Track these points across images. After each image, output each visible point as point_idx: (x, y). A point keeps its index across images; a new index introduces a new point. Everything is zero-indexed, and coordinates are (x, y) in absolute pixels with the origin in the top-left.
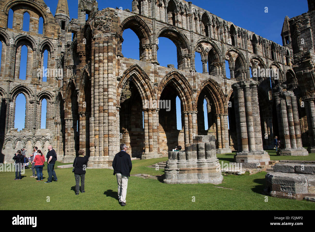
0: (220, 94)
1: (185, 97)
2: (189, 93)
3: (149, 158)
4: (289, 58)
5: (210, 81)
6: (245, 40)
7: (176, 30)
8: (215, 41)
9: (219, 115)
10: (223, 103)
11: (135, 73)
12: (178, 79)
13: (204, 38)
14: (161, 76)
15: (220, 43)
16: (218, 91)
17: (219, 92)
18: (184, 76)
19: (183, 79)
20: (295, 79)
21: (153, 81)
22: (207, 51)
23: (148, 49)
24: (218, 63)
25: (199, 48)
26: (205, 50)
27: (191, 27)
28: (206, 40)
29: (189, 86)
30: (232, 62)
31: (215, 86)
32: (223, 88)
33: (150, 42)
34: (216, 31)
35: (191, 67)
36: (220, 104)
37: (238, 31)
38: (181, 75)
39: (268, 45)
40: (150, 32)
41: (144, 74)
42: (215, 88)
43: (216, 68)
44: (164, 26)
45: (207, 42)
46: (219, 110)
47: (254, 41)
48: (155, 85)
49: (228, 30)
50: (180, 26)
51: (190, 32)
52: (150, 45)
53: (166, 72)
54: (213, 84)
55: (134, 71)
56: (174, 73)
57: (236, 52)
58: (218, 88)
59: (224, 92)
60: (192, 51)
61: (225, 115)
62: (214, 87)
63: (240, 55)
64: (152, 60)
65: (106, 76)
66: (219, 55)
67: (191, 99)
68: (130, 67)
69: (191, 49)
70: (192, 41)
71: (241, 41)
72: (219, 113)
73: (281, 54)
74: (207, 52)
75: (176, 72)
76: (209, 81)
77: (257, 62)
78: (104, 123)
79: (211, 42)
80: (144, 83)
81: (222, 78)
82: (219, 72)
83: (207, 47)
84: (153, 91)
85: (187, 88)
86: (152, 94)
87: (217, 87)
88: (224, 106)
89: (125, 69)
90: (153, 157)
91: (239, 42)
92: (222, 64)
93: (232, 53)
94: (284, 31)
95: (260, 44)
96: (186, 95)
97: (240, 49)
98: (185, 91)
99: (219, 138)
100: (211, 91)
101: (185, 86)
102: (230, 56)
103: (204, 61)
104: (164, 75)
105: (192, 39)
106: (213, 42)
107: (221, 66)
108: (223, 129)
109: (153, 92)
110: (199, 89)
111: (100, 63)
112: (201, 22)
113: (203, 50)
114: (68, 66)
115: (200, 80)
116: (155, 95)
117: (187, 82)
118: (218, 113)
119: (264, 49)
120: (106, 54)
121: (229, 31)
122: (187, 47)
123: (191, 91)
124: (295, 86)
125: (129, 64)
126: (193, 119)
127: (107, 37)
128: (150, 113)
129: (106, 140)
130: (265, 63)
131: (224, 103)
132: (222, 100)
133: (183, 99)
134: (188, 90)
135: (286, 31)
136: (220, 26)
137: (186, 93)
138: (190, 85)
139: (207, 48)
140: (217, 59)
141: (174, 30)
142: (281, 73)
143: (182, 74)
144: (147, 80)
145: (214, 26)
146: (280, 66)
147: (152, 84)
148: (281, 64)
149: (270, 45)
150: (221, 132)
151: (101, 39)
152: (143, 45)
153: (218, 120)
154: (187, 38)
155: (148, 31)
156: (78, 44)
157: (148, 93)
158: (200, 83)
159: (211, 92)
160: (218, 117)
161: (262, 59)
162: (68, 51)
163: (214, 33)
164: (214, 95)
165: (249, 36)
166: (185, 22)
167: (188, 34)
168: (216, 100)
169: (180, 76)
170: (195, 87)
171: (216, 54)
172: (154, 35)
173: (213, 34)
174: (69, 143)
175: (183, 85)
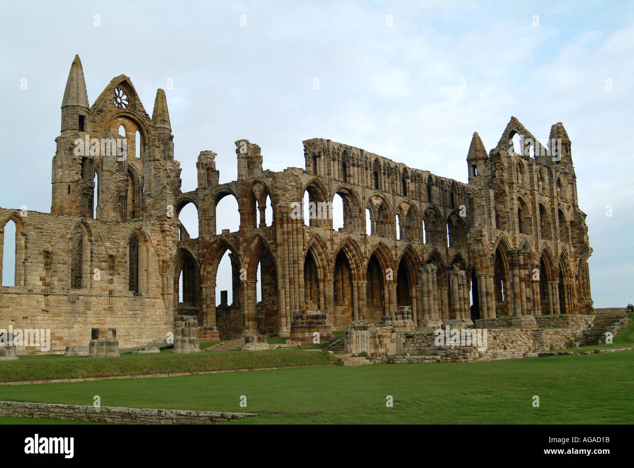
0: (390, 260)
1: (355, 264)
2: (360, 260)
5: (381, 244)
6: (418, 186)
8: (386, 194)
9: (387, 285)
11: (315, 242)
12: (350, 244)
13: (375, 192)
14: (336, 243)
15: (391, 195)
16: (387, 255)
17: (388, 257)
18: (356, 241)
19: (355, 244)
21: (330, 249)
22: (377, 206)
24: (388, 221)
25: (369, 204)
26: (375, 205)
27: (363, 181)
28: (377, 194)
29: (360, 252)
30: (402, 216)
32: (393, 252)
34: (387, 179)
35: (362, 229)
37: (411, 174)
39: (447, 187)
40: (327, 194)
41: (323, 243)
42: (385, 253)
43: (385, 226)
44: (338, 185)
45: (378, 196)
47: (429, 184)
48: (331, 253)
49: (400, 175)
50: (352, 181)
51: (362, 186)
53: (341, 239)
54: (383, 248)
55: (314, 240)
56: (347, 239)
57: (408, 203)
58: (388, 252)
59: (394, 257)
60: (363, 211)
61: (395, 285)
62: (384, 251)
63: (412, 207)
66: (389, 210)
67: (362, 267)
69: (363, 208)
70: (364, 198)
71: (414, 187)
72: (388, 283)
74: (377, 208)
75: (348, 237)
76: (379, 244)
77: (431, 212)
79: (382, 196)
80: (321, 252)
81: (393, 239)
82: (389, 232)
83: (377, 202)
84: (330, 259)
85: (358, 254)
86: (329, 262)
87: (386, 250)
88: (394, 273)
89: (308, 238)
91: (413, 189)
93: (403, 205)
94: (471, 156)
95: (436, 187)
96: (356, 262)
97: (412, 198)
98: (355, 258)
100: (380, 256)
101: (357, 252)
102: (401, 209)
103: (373, 220)
104: (339, 241)
105: (363, 195)
106: (384, 195)
107: (391, 224)
110: (369, 255)
111: (289, 234)
112: (372, 172)
113: (373, 206)
115: (371, 244)
116: (332, 264)
117: (358, 248)
118: (386, 282)
119: (441, 193)
120: (295, 226)
121: (401, 177)
122: (358, 205)
123: (362, 258)
125: (311, 233)
128: (326, 284)
130: (442, 214)
132: (392, 266)
134: (359, 257)
136: (392, 173)
137: (357, 260)
140: (387, 214)
141: (347, 187)
143: (353, 239)
144: (324, 248)
145: (384, 174)
147: (329, 253)
151: (288, 208)
154: (358, 195)
155: (324, 193)
157: (325, 261)
158: (370, 248)
160: (386, 287)
163: (385, 182)
165: (424, 179)
166: (356, 175)
167: (360, 190)
169: (352, 241)
170: (365, 253)
171: (386, 209)
173: (384, 184)
174: (209, 317)
175: (354, 252)
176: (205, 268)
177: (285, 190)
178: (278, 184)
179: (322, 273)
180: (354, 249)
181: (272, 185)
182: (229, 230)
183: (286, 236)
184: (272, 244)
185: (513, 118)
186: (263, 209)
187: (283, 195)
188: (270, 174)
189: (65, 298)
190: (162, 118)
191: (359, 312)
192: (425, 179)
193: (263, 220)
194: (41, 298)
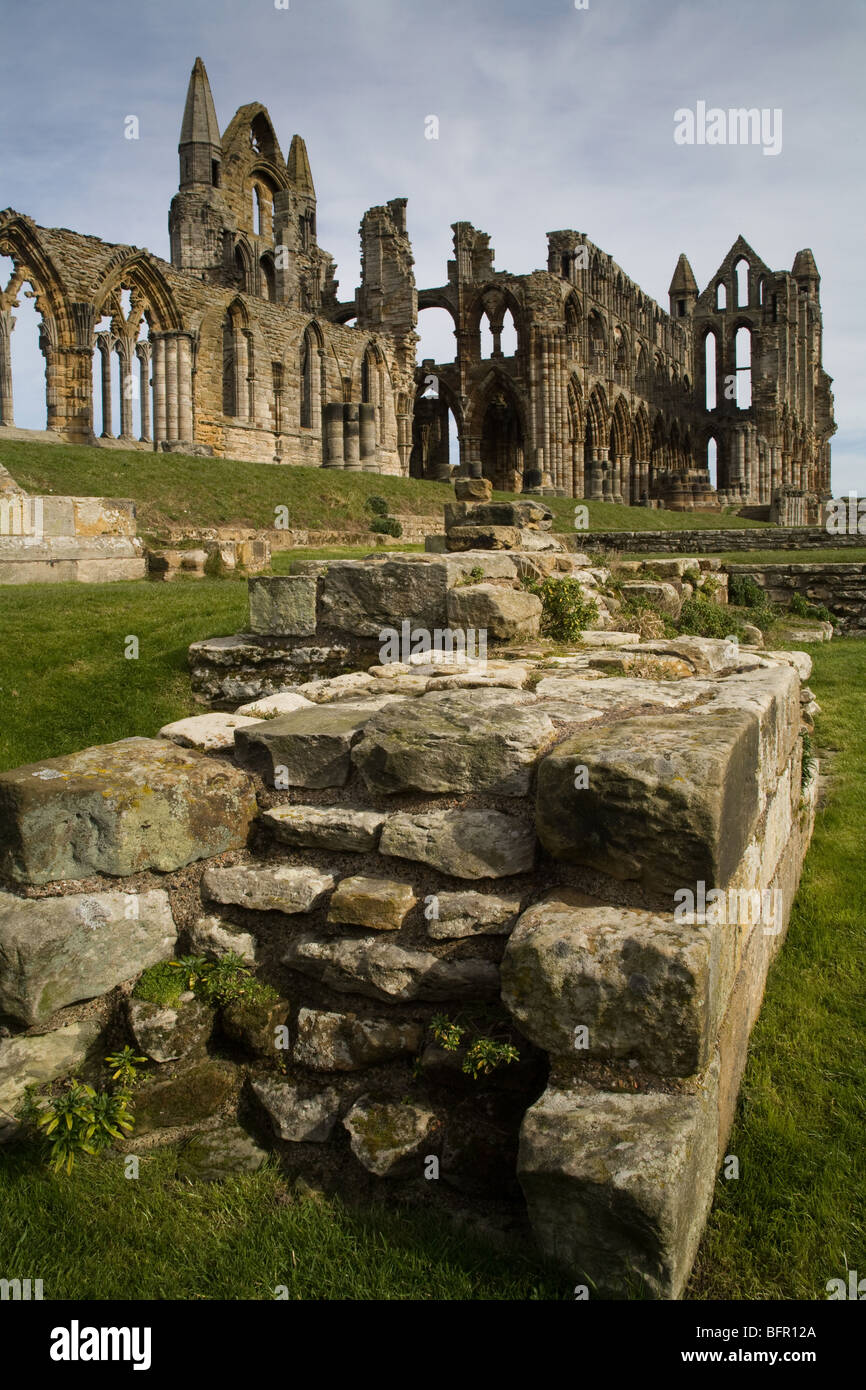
9: (620, 456)
10: (628, 436)
13: (618, 321)
16: (624, 414)
17: (625, 418)
18: (604, 389)
23: (575, 342)
27: (609, 303)
32: (630, 410)
33: (580, 331)
34: (626, 304)
35: (607, 372)
40: (582, 315)
41: (579, 386)
42: (623, 410)
44: (590, 304)
49: (635, 302)
50: (599, 299)
52: (580, 337)
53: (592, 383)
56: (596, 385)
58: (626, 410)
60: (610, 346)
61: (629, 456)
62: (621, 407)
67: (605, 427)
69: (609, 342)
70: (611, 328)
75: (598, 382)
76: (620, 398)
77: (656, 360)
81: (630, 391)
82: (624, 382)
83: (617, 336)
87: (625, 407)
91: (644, 324)
94: (677, 286)
122: (604, 337)
123: (607, 414)
130: (665, 364)
133: (595, 425)
135: (681, 287)
142: (677, 382)
145: (624, 296)
146: (678, 368)
154: (606, 322)
155: (579, 313)
158: (614, 401)
163: (624, 309)
167: (607, 316)
172: (585, 321)
177: (543, 302)
178: (531, 294)
181: (521, 294)
182: (433, 361)
183: (546, 371)
184: (521, 382)
185: (740, 238)
186: (496, 329)
187: (539, 310)
188: (507, 277)
189: (298, 440)
190: (304, 182)
193: (497, 346)
194: (271, 438)
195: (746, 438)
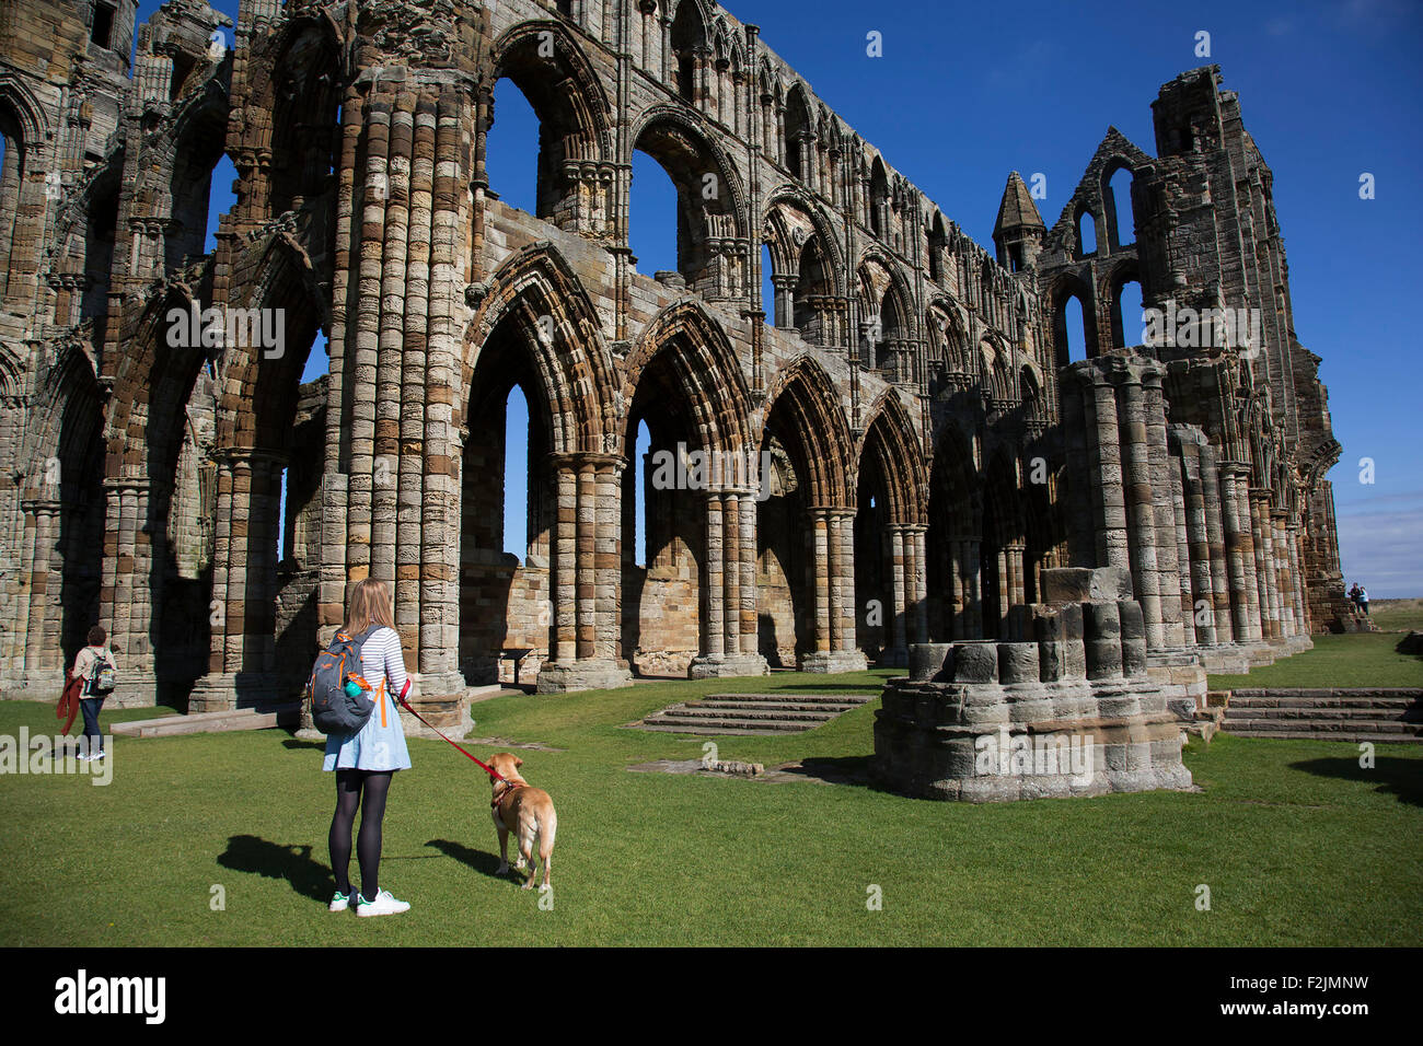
0: (834, 427)
1: (718, 422)
2: (736, 405)
3: (580, 689)
4: (1024, 322)
5: (807, 366)
6: (912, 227)
7: (700, 130)
8: (827, 209)
9: (824, 513)
10: (844, 464)
11: (539, 284)
12: (699, 338)
13: (791, 186)
14: (641, 315)
15: (842, 220)
16: (829, 411)
17: (831, 415)
18: (724, 329)
19: (718, 342)
20: (1038, 401)
21: (610, 331)
22: (799, 242)
23: (589, 183)
24: (829, 301)
25: (770, 223)
26: (790, 234)
27: (751, 132)
28: (799, 197)
29: (736, 376)
30: (869, 302)
31: (821, 392)
32: (847, 401)
33: (605, 153)
34: (827, 169)
35: (745, 294)
36: (830, 469)
37: (895, 185)
38: (710, 323)
39: (974, 262)
40: (608, 110)
41: (578, 294)
42: (819, 400)
43: (821, 318)
44: (659, 101)
45: (799, 206)
46: (825, 491)
47: (936, 236)
48: (616, 351)
49: (864, 174)
50: (713, 113)
51: (748, 148)
52: (604, 168)
53: (661, 302)
54: (814, 381)
55: (536, 276)
56: (688, 313)
57: (886, 267)
58: (830, 399)
59: (849, 419)
60: (751, 229)
61: (849, 513)
62: (817, 394)
63: (897, 282)
64: (606, 238)
65: (420, 271)
66: (834, 266)
67: (742, 432)
68: (523, 249)
69: (751, 219)
70: (755, 187)
71: (901, 228)
72: (826, 505)
73: (1005, 305)
74: (797, 244)
75: (693, 306)
76: (804, 367)
77: (943, 319)
78: (400, 506)
79: (814, 210)
80: (569, 335)
81: (845, 360)
82: (832, 337)
83: (797, 224)
84: (609, 376)
85: (728, 382)
86: (605, 389)
87: (826, 394)
88: (845, 475)
89: (503, 254)
90: (597, 683)
91: (896, 230)
92: (843, 305)
93: (874, 268)
94: (1004, 225)
95: (950, 255)
96: (721, 415)
97: (898, 256)
98: (718, 395)
99: (819, 610)
100: (802, 410)
101: (724, 373)
102: (866, 278)
103: (783, 283)
104: (652, 310)
105: (753, 180)
106: (821, 210)
107: (840, 312)
108: (837, 571)
109: (608, 384)
110: (770, 396)
111: (396, 203)
112: (782, 117)
113: (785, 235)
114: (139, 220)
115: (776, 357)
116: (617, 394)
117: (731, 358)
118: (821, 504)
119: (962, 274)
120: (425, 168)
121: (868, 181)
122: (733, 209)
123: (745, 398)
124: (1035, 430)
125: (518, 234)
126: (744, 521)
127: (433, 89)
128: (588, 477)
129: (412, 590)
130: (967, 329)
131: (847, 467)
132: (842, 450)
133: (709, 429)
134: (732, 393)
135: (1013, 224)
136: (843, 153)
137: (724, 407)
138: (741, 372)
139: (799, 230)
140: (828, 280)
141: (693, 124)
142: (1005, 375)
143: (717, 322)
144: (585, 321)
145: (821, 148)
146: (1004, 349)
147: (606, 348)
148: (1008, 340)
149: (981, 262)
150: (831, 585)
151: (403, 90)
152: (572, 163)
153: (818, 532)
154: (736, 171)
155: (597, 104)
156: (234, 108)
157: (587, 383)
158: (774, 369)
159: (800, 413)
160: (821, 519)
161: (958, 311)
162: (144, 147)
163: (822, 174)
164: (810, 429)
165: (924, 215)
166: (729, 103)
167: (741, 157)
168: (817, 448)
169: (707, 328)
170: (758, 383)
171: (824, 262)
172: (622, 127)
173: (821, 178)
174: (124, 609)
175: (714, 370)
176: (120, 415)
179: (571, 430)
180: (712, 360)
185: (1112, 131)
191: (727, 607)
192: (927, 219)
195: (1123, 399)
